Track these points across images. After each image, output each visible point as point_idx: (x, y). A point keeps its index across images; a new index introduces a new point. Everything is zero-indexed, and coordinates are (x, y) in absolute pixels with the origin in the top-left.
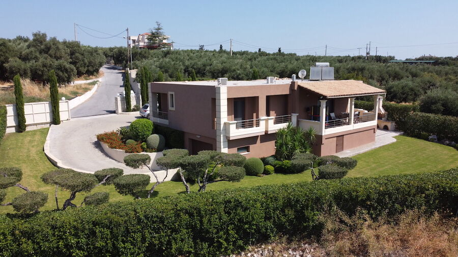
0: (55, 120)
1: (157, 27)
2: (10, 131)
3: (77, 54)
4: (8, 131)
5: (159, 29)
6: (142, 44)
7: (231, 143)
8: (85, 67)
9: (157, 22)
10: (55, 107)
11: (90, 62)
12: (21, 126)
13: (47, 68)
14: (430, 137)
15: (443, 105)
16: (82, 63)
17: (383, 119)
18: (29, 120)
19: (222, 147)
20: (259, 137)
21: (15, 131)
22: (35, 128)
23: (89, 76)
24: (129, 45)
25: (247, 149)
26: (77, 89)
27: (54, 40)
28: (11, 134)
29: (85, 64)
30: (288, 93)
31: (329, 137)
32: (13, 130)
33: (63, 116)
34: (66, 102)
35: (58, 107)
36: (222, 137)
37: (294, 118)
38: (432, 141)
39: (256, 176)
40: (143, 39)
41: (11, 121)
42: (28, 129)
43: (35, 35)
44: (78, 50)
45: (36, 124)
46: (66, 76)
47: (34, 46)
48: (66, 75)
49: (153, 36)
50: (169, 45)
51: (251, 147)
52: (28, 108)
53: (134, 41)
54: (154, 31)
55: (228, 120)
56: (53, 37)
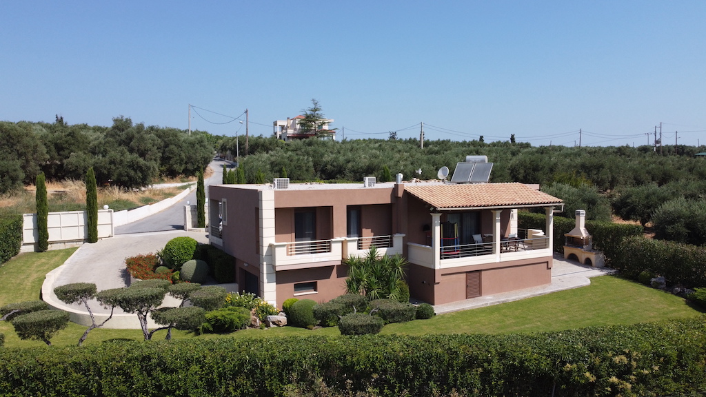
0: (91, 237)
1: (313, 106)
2: (26, 249)
3: (172, 147)
4: (24, 249)
5: (315, 110)
6: (290, 132)
7: (282, 277)
8: (181, 165)
9: (313, 100)
10: (90, 218)
11: (189, 158)
12: (42, 242)
13: (115, 165)
14: (653, 280)
15: (687, 226)
16: (178, 158)
17: (584, 247)
18: (53, 235)
19: (265, 280)
20: (335, 268)
21: (33, 250)
22: (61, 246)
23: (187, 177)
24: (276, 133)
25: (314, 286)
26: (154, 194)
27: (140, 128)
28: (27, 254)
29: (182, 160)
30: (388, 201)
31: (448, 273)
32: (31, 249)
33: (102, 231)
34: (109, 211)
35: (96, 218)
36: (265, 267)
37: (398, 240)
38: (656, 286)
39: (306, 328)
40: (294, 125)
41: (28, 236)
42: (50, 248)
43: (116, 121)
44: (174, 140)
45: (64, 242)
46: (139, 177)
47: (112, 136)
48: (140, 175)
49: (308, 120)
50: (330, 133)
51: (320, 283)
52: (53, 220)
53: (282, 127)
54: (309, 113)
55: (276, 242)
56: (139, 123)
